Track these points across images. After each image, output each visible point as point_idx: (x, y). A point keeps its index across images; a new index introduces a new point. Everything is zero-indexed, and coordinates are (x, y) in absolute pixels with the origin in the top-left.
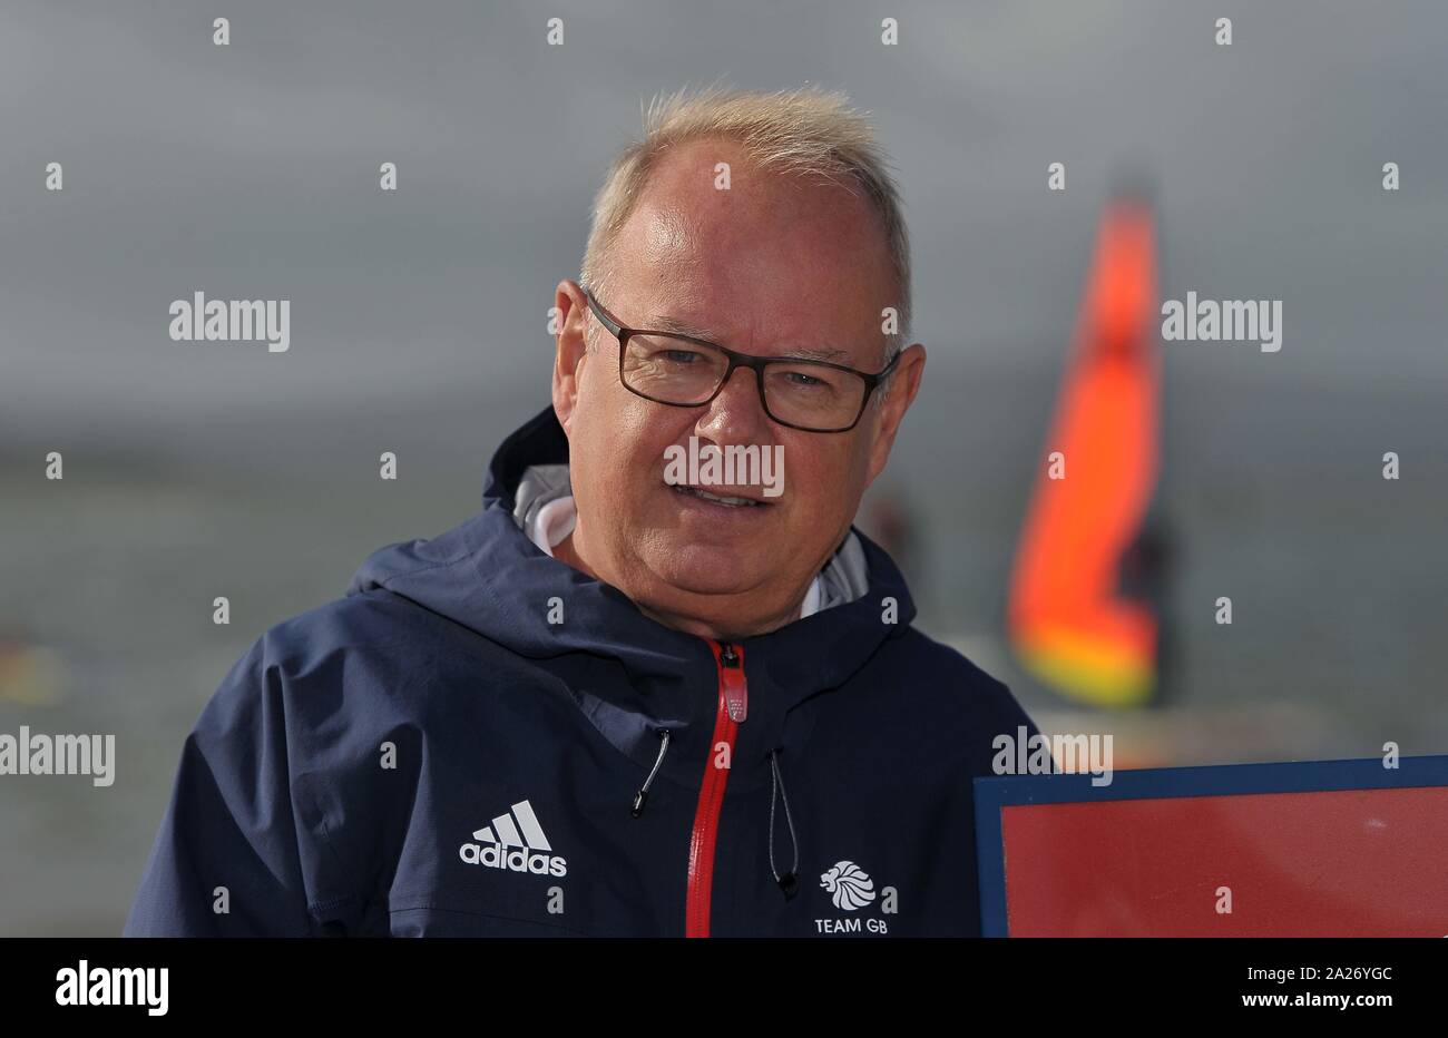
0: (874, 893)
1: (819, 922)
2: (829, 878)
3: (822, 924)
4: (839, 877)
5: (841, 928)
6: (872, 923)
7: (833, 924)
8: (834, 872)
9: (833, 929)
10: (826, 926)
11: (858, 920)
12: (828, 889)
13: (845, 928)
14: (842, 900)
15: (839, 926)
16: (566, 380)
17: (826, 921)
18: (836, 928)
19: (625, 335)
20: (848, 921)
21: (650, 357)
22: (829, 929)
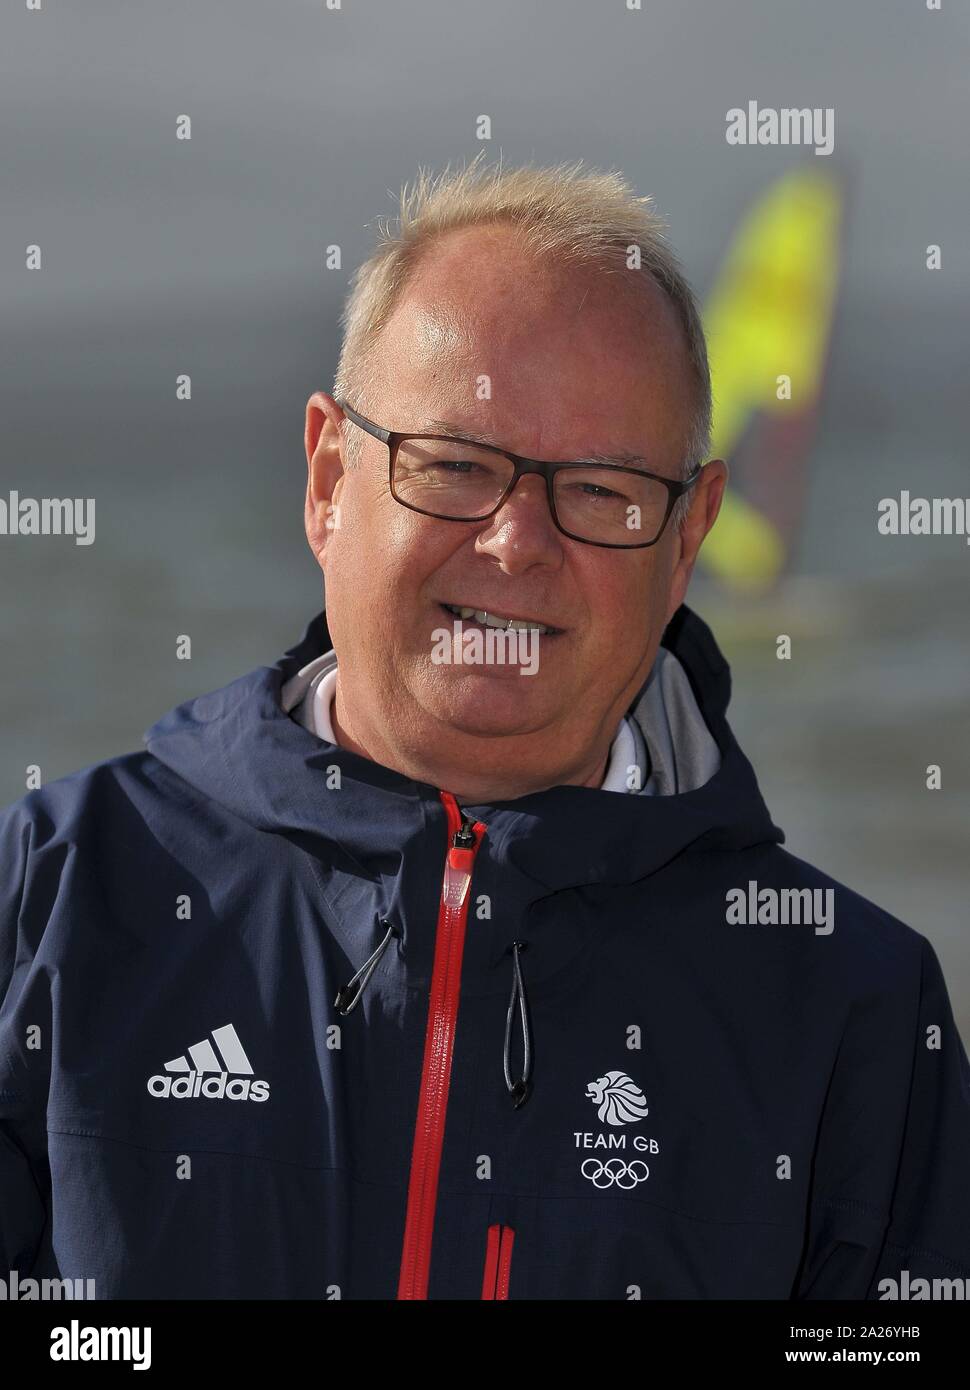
0: (647, 1110)
1: (578, 1135)
2: (596, 1088)
3: (582, 1138)
4: (608, 1088)
5: (604, 1143)
6: (639, 1141)
7: (595, 1138)
8: (603, 1082)
9: (593, 1144)
10: (586, 1140)
11: (623, 1137)
12: (594, 1101)
13: (608, 1144)
14: (608, 1114)
15: (601, 1141)
16: (320, 506)
17: (586, 1135)
18: (598, 1143)
19: (395, 441)
20: (612, 1137)
21: (422, 469)
22: (588, 1143)
